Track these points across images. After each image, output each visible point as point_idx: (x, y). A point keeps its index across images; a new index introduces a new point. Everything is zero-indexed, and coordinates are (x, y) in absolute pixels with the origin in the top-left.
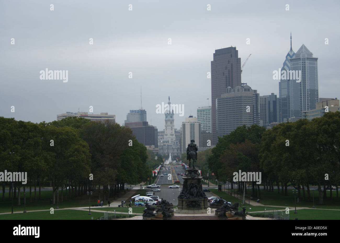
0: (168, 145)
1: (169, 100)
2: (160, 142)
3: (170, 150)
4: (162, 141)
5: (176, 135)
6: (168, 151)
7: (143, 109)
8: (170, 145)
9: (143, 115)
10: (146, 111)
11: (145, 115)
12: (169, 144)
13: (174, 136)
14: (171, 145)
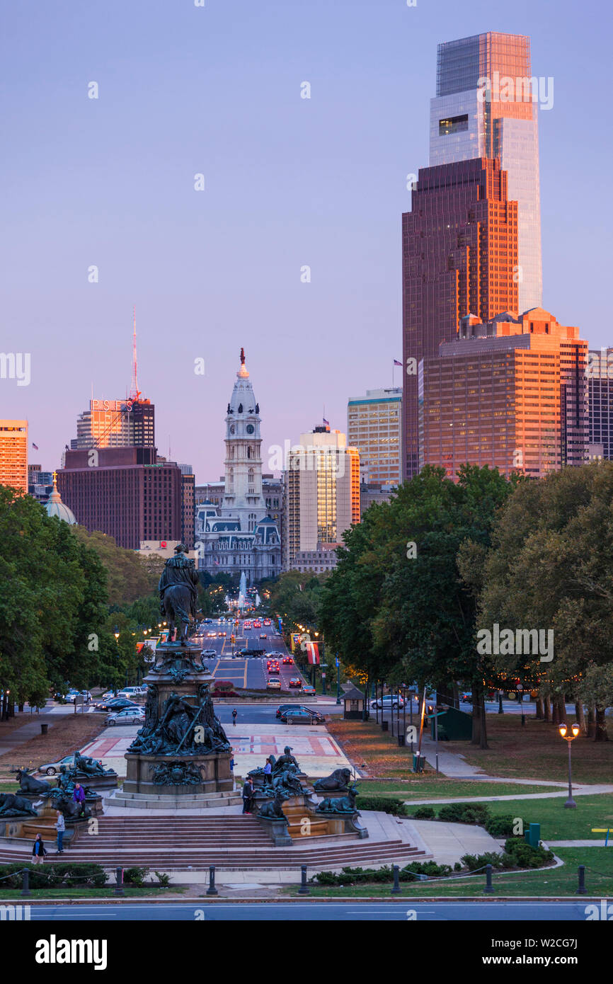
0: (238, 540)
1: (243, 363)
2: (208, 525)
3: (243, 559)
4: (212, 524)
5: (268, 501)
6: (237, 561)
7: (142, 398)
8: (245, 539)
9: (143, 421)
10: (153, 407)
11: (149, 421)
12: (239, 537)
13: (261, 505)
14: (248, 537)
